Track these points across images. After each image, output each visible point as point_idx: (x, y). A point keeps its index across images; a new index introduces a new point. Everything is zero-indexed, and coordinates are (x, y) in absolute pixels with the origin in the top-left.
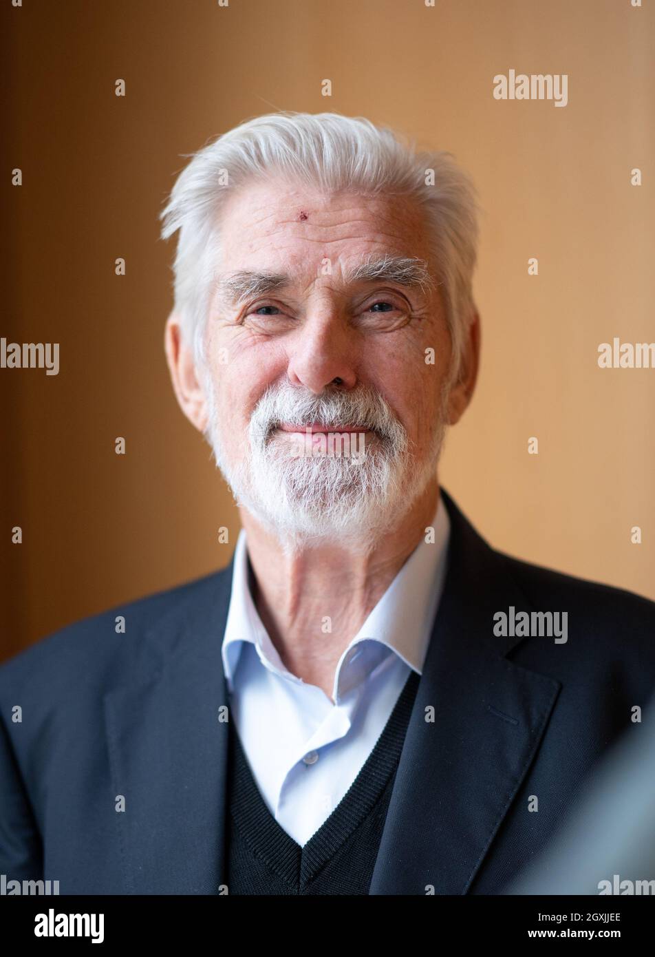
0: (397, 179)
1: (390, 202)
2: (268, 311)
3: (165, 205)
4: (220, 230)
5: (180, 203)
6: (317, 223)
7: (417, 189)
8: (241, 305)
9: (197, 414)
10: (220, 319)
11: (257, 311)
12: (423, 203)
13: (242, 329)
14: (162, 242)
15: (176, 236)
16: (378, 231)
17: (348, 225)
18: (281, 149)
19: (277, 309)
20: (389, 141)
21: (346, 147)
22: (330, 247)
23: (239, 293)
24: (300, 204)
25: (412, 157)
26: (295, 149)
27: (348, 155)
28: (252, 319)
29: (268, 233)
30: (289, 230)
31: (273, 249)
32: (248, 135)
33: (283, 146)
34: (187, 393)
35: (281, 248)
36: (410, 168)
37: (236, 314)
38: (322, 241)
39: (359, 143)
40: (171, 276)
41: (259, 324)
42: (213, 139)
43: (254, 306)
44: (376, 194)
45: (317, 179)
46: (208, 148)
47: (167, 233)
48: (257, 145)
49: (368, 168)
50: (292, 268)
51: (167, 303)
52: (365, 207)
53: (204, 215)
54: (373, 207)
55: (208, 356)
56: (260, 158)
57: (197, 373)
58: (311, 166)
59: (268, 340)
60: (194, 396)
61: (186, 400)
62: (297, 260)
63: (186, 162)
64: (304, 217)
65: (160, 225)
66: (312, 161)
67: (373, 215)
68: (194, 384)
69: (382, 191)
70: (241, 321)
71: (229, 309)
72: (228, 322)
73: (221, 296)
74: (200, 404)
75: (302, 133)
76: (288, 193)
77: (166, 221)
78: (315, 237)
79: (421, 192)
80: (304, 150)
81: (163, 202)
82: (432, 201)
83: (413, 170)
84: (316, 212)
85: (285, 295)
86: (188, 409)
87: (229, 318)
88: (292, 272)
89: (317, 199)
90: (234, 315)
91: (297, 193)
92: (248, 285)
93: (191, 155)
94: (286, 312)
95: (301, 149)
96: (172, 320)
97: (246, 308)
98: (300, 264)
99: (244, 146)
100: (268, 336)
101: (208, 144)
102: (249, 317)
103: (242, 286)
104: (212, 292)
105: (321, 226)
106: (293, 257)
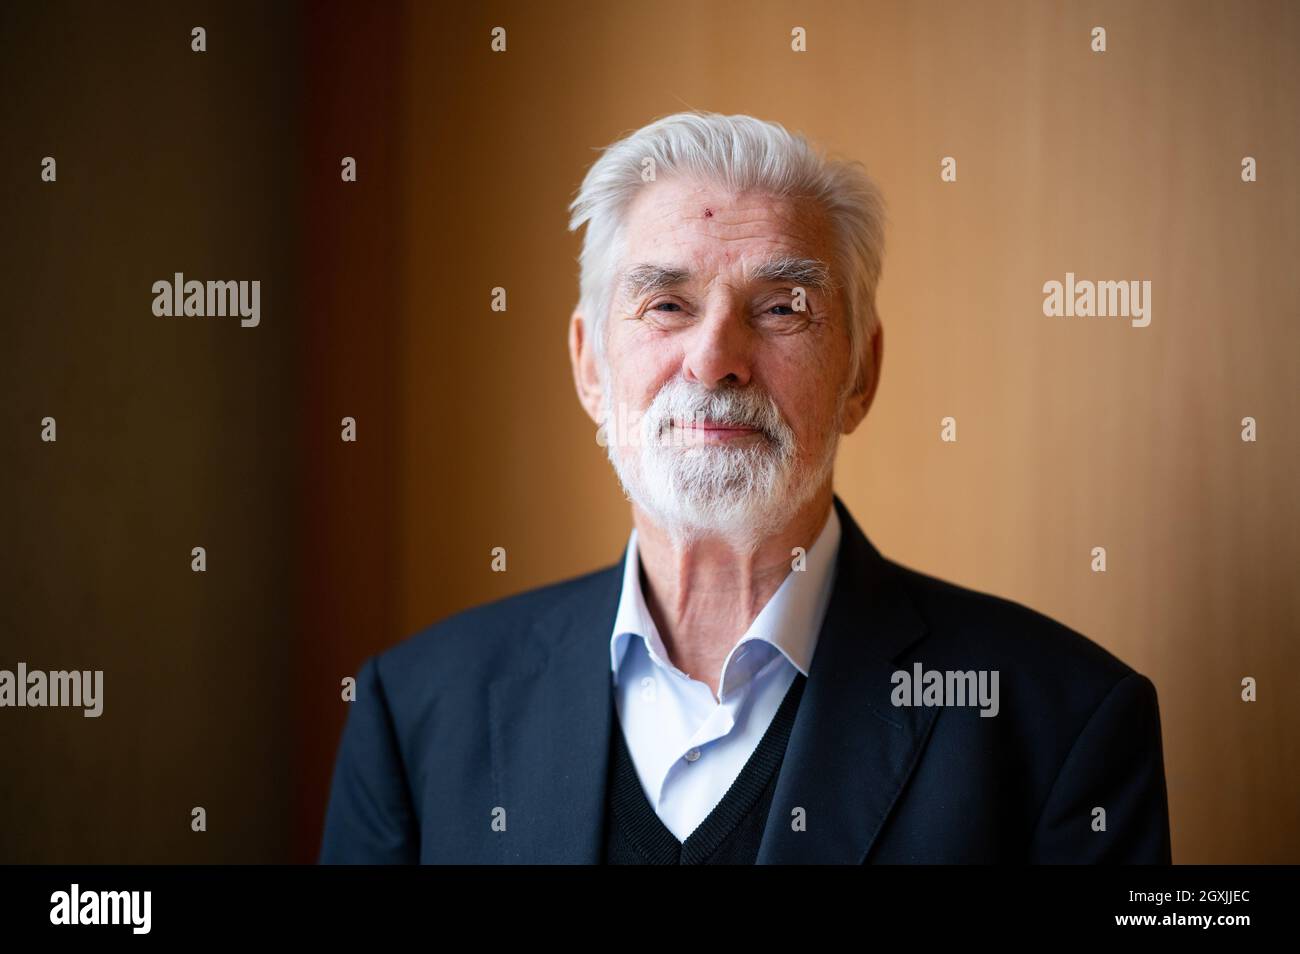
0: (805, 183)
1: (796, 205)
2: (669, 307)
3: (575, 197)
4: (625, 225)
5: (591, 195)
6: (721, 221)
7: (824, 195)
8: (641, 298)
9: (595, 408)
10: (620, 312)
11: (658, 307)
12: (830, 210)
13: (641, 323)
14: (569, 233)
15: (584, 226)
16: (782, 233)
17: (752, 224)
18: (692, 147)
19: (677, 306)
20: (801, 148)
21: (756, 149)
22: (732, 246)
23: (640, 285)
24: (706, 201)
25: (822, 163)
26: (704, 147)
27: (758, 155)
28: (652, 314)
29: (673, 228)
30: (694, 226)
31: (676, 244)
32: (661, 132)
33: (693, 144)
34: (587, 387)
35: (684, 243)
36: (820, 173)
37: (637, 307)
38: (724, 239)
39: (769, 144)
40: (576, 269)
41: (658, 320)
42: (627, 134)
43: (655, 302)
44: (782, 196)
45: (725, 179)
46: (620, 142)
47: (574, 225)
48: (668, 142)
49: (777, 169)
50: (693, 263)
51: (572, 297)
52: (770, 208)
53: (611, 209)
54: (778, 209)
55: (607, 349)
56: (670, 156)
57: (598, 367)
58: (720, 165)
59: (666, 336)
60: (594, 390)
61: (586, 394)
62: (699, 256)
63: (598, 155)
64: (709, 214)
65: (568, 217)
66: (721, 162)
67: (778, 216)
68: (593, 378)
69: (789, 194)
70: (641, 315)
71: (629, 301)
72: (627, 316)
73: (623, 288)
74: (598, 398)
75: (713, 132)
76: (695, 190)
77: (575, 212)
78: (718, 235)
79: (829, 198)
80: (714, 147)
81: (573, 193)
82: (839, 208)
83: (821, 176)
84: (721, 209)
85: (687, 290)
86: (587, 403)
87: (629, 312)
88: (693, 268)
89: (724, 196)
90: (633, 308)
91: (704, 190)
92: (649, 278)
93: (603, 148)
94: (686, 309)
95: (711, 148)
96: (577, 315)
97: (647, 301)
98: (703, 261)
99: (655, 143)
100: (666, 332)
101: (621, 139)
102: (649, 312)
103: (643, 279)
104: (615, 284)
105: (725, 224)
106: (696, 253)
